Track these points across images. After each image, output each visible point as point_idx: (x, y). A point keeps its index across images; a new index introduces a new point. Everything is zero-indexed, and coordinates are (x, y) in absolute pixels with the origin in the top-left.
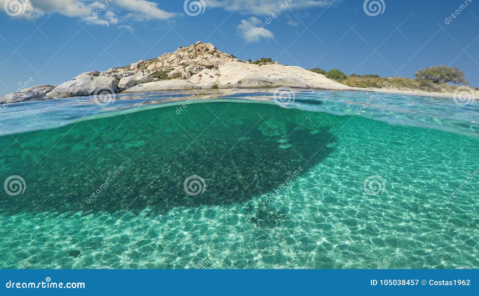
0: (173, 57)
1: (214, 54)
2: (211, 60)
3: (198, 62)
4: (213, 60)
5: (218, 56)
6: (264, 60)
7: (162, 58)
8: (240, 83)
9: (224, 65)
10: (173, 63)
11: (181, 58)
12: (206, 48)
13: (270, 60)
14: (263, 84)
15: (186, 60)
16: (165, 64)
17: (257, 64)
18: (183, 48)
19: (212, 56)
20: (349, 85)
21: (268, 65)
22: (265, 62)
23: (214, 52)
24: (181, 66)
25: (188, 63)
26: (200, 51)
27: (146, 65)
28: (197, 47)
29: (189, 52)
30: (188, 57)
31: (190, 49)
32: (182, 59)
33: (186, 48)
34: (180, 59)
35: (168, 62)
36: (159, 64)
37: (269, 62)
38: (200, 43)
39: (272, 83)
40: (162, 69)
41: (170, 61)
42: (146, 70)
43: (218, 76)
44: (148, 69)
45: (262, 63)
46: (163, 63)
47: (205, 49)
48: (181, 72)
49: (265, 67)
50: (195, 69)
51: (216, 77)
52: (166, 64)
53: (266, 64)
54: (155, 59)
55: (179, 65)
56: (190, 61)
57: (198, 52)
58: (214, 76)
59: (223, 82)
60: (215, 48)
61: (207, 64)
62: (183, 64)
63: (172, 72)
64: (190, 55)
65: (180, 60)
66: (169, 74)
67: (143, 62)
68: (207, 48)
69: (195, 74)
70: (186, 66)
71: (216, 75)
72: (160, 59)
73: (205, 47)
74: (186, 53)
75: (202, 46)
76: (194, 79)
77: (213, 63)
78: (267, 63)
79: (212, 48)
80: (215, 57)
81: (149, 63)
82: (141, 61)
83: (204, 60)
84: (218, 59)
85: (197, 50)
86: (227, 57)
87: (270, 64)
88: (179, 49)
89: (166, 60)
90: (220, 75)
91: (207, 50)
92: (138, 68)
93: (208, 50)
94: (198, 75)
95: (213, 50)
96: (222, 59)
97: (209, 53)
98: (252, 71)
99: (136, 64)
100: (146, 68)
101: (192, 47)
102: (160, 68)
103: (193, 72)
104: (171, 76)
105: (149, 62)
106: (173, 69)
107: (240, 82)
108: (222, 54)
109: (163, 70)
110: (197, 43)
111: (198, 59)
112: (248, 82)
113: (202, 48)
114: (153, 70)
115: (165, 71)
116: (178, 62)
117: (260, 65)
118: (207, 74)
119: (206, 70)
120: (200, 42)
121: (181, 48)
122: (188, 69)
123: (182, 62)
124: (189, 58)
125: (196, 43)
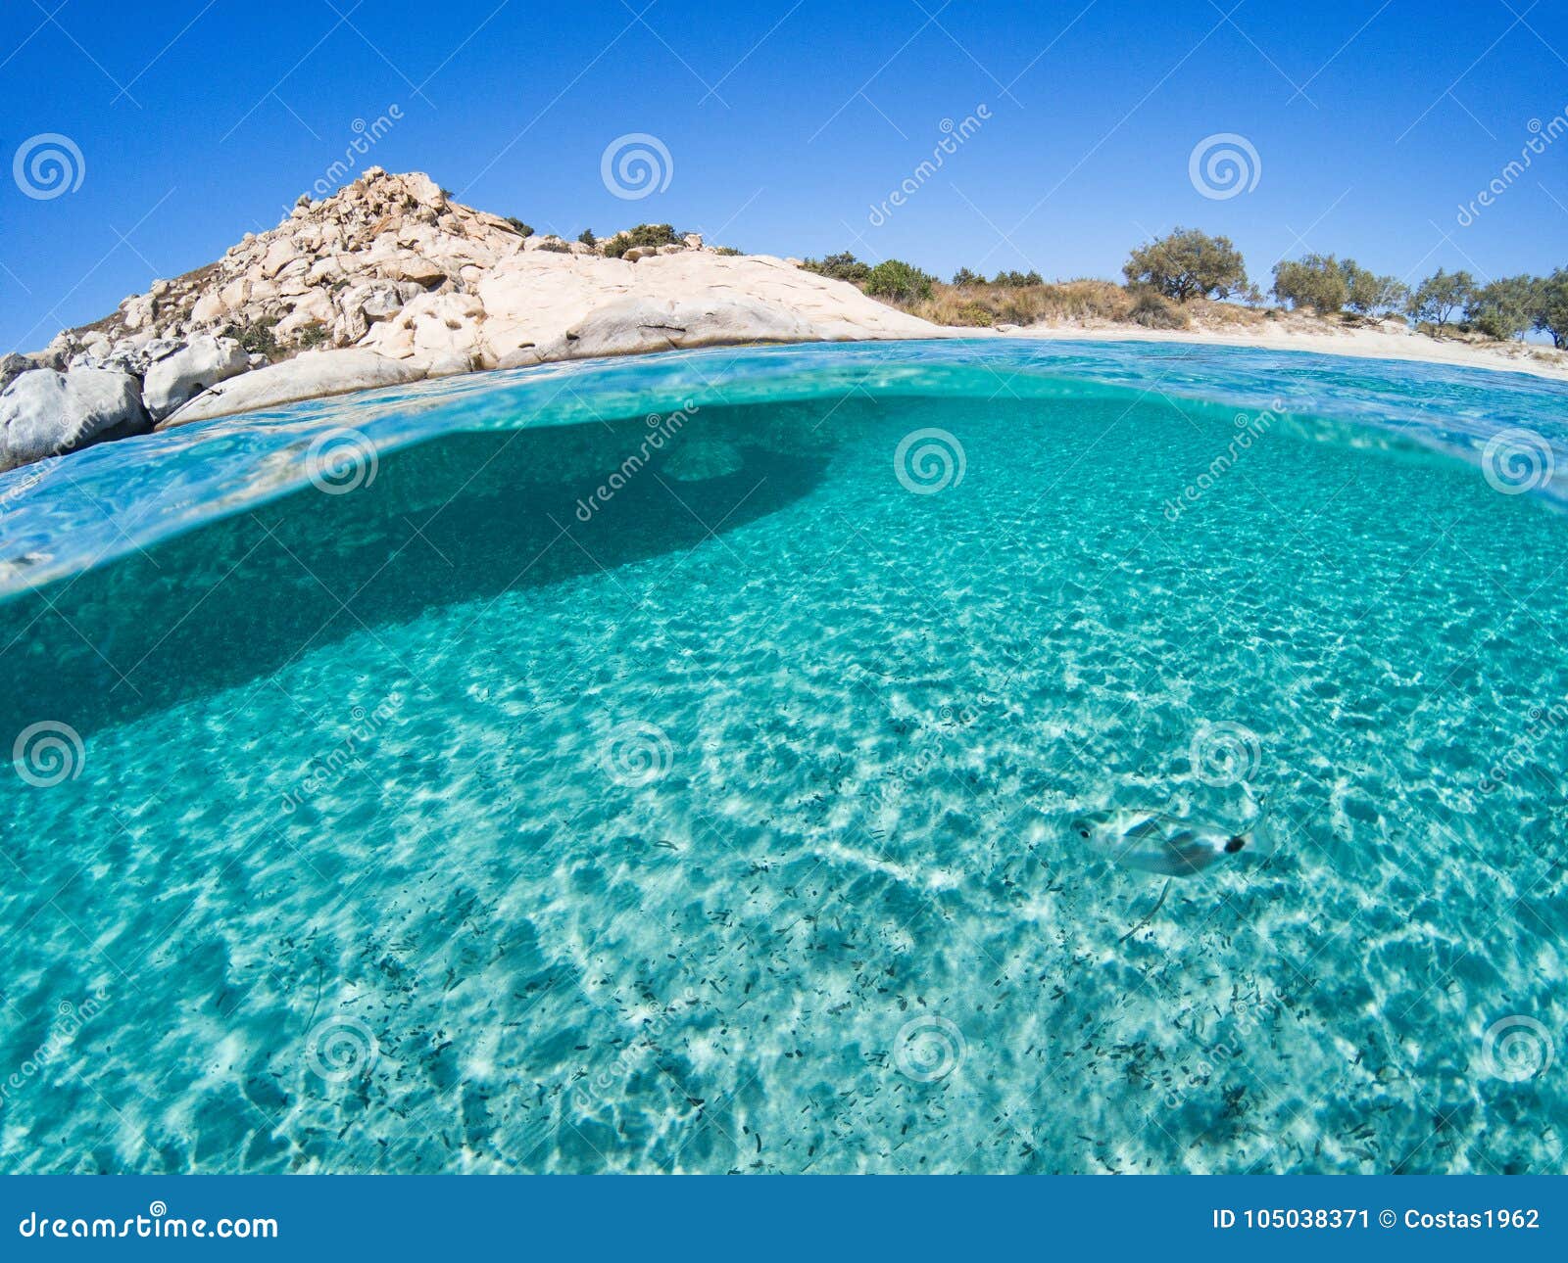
0: (281, 251)
1: (441, 220)
2: (430, 251)
3: (380, 263)
4: (438, 250)
5: (458, 231)
6: (645, 236)
7: (236, 259)
8: (575, 342)
9: (497, 272)
10: (287, 277)
11: (314, 251)
12: (405, 198)
13: (667, 236)
14: (657, 339)
15: (333, 259)
16: (255, 289)
17: (620, 254)
18: (315, 205)
19: (435, 231)
20: (936, 318)
21: (666, 258)
22: (649, 242)
23: (440, 211)
24: (319, 293)
25: (345, 272)
26: (385, 215)
27: (182, 301)
28: (373, 197)
29: (339, 219)
30: (339, 246)
31: (343, 209)
32: (317, 258)
33: (326, 205)
34: (312, 257)
35: (265, 277)
36: (235, 292)
37: (667, 242)
38: (381, 175)
39: (684, 330)
40: (248, 309)
41: (271, 270)
42: (191, 324)
43: (475, 318)
44: (196, 316)
45: (639, 249)
46: (248, 286)
47: (402, 200)
48: (320, 315)
49: (653, 265)
50: (379, 296)
51: (469, 324)
52: (262, 289)
53: (653, 254)
54: (209, 268)
55: (311, 286)
56: (350, 262)
57: (373, 219)
58: (461, 320)
59: (502, 344)
60: (445, 194)
61: (420, 270)
62: (324, 279)
63: (289, 322)
64: (346, 237)
65: (310, 264)
66: (275, 330)
67: (169, 288)
68: (409, 197)
69: (380, 318)
70: (339, 286)
71: (469, 315)
72: (230, 266)
73: (402, 193)
74: (330, 229)
75: (389, 188)
76: (387, 343)
77: (440, 263)
78: (659, 250)
79: (427, 192)
80: (445, 236)
81: (190, 290)
82: (159, 286)
83: (406, 253)
84: (457, 245)
85: (372, 208)
86: (493, 230)
87: (673, 251)
88: (299, 210)
89: (255, 272)
90: (483, 316)
91: (413, 204)
92: (154, 319)
93: (415, 205)
94: (400, 321)
95: (436, 204)
96: (477, 241)
97: (419, 217)
98: (605, 289)
99: (147, 300)
100: (187, 316)
101: (350, 194)
102: (238, 309)
103: (373, 312)
104: (285, 340)
105: (189, 285)
106: (290, 308)
107: (571, 338)
108: (472, 220)
109: (254, 318)
110: (369, 174)
111: (381, 251)
112: (604, 334)
113: (392, 199)
114: (217, 322)
115: (261, 320)
116: (303, 274)
117: (634, 259)
118: (432, 314)
119: (426, 299)
120: (378, 170)
121: (305, 204)
122: (353, 303)
123: (319, 270)
124: (345, 248)
125: (362, 177)
